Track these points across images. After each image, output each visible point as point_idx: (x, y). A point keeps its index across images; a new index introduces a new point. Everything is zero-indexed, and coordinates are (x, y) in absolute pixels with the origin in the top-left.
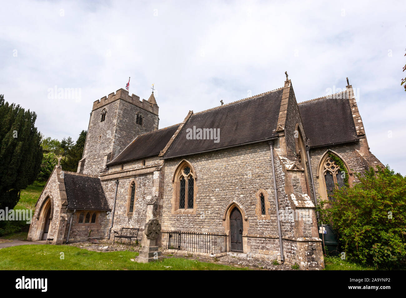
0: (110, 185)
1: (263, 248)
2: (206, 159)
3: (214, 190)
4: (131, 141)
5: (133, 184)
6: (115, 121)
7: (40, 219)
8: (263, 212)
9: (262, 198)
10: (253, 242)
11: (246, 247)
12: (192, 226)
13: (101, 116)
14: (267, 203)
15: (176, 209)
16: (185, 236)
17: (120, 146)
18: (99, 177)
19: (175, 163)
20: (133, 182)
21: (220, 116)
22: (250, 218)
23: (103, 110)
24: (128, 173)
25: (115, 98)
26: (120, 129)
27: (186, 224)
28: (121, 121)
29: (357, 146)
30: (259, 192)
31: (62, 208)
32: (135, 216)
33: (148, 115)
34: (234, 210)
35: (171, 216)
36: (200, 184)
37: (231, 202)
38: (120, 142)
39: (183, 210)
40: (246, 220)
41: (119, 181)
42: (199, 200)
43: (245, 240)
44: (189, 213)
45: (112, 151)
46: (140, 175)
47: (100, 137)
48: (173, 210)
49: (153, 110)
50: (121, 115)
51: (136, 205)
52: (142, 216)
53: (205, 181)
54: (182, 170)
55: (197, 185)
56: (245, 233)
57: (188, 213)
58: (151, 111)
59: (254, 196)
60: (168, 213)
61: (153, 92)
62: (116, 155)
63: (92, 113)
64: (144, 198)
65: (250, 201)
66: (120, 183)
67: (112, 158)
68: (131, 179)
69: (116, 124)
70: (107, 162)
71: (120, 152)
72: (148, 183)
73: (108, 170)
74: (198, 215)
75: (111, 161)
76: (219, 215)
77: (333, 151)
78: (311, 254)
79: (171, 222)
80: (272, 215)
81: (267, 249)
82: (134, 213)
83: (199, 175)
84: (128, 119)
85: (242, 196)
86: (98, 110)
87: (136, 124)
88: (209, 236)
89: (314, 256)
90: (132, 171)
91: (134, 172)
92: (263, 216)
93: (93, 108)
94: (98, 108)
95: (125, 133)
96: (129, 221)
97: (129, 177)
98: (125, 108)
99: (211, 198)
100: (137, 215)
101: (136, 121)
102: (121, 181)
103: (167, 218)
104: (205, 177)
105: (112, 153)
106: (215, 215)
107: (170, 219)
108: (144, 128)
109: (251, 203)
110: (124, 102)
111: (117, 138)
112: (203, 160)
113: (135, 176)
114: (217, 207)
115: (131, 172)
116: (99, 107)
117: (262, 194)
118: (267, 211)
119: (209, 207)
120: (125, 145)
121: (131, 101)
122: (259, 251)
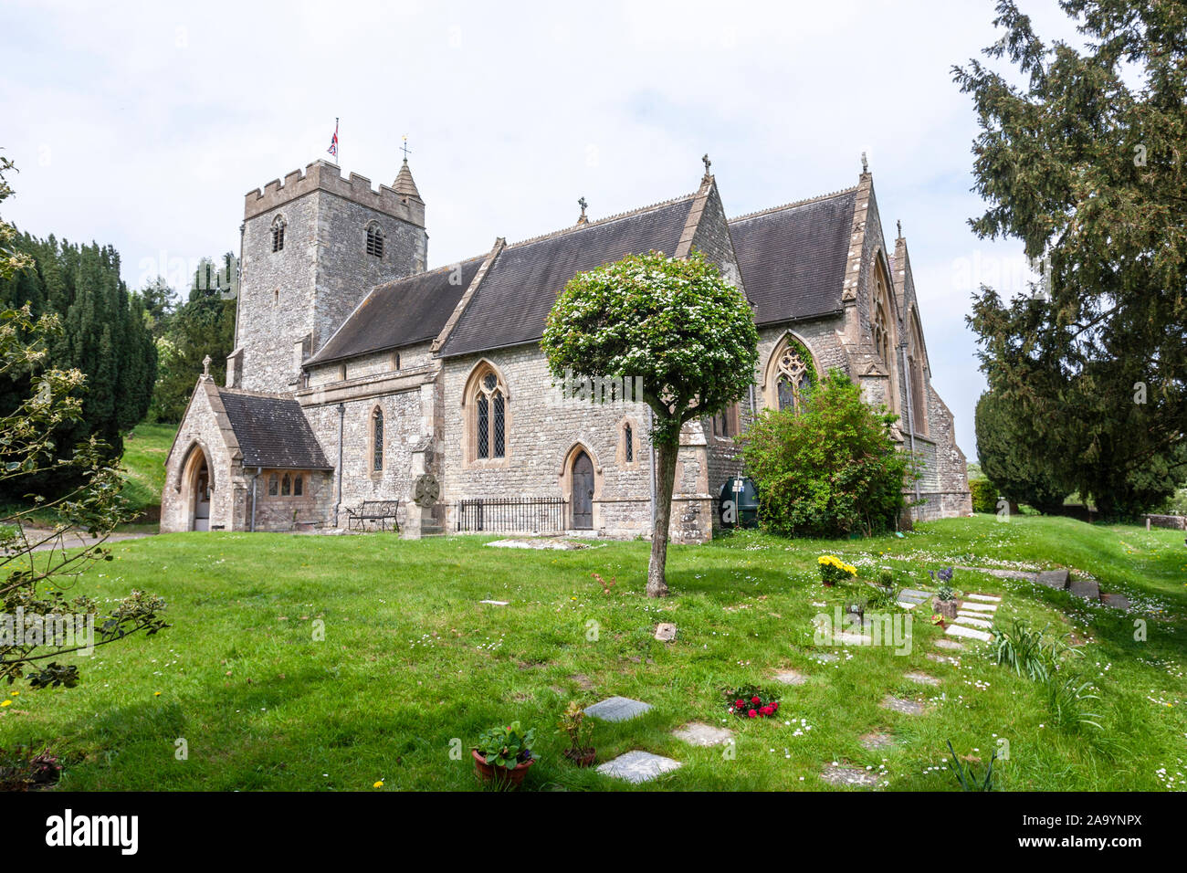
0: (325, 414)
1: (625, 518)
2: (527, 358)
3: (542, 419)
4: (357, 303)
5: (378, 412)
6: (312, 251)
7: (183, 490)
8: (629, 457)
9: (629, 432)
10: (611, 510)
11: (598, 521)
12: (504, 490)
13: (272, 235)
14: (636, 441)
15: (471, 461)
16: (492, 510)
17: (332, 317)
18: (297, 399)
19: (466, 365)
20: (378, 407)
21: (563, 255)
22: (606, 469)
23: (275, 220)
24: (364, 387)
25: (304, 186)
26: (328, 272)
27: (491, 487)
28: (327, 251)
29: (839, 323)
30: (622, 422)
31: (233, 466)
32: (386, 476)
33: (396, 228)
34: (580, 455)
35: (461, 472)
36: (517, 409)
37: (574, 442)
38: (331, 307)
39: (484, 461)
40: (600, 473)
41: (345, 405)
42: (515, 440)
43: (596, 507)
44: (497, 466)
45: (312, 331)
46: (392, 392)
47: (277, 292)
48: (465, 462)
49: (409, 213)
50: (325, 233)
51: (388, 456)
52: (402, 477)
53: (526, 402)
54: (480, 381)
55: (511, 410)
56: (597, 496)
57: (495, 465)
58: (405, 216)
59: (613, 428)
60: (456, 468)
61: (405, 160)
62: (323, 339)
63: (243, 226)
64: (404, 440)
65: (606, 439)
66: (347, 409)
67: (314, 349)
68: (371, 401)
69: (314, 259)
70: (304, 359)
71: (332, 332)
72: (410, 409)
73: (308, 377)
74: (514, 469)
75: (314, 353)
76: (552, 467)
77: (795, 334)
78: (692, 519)
79: (463, 485)
80: (643, 462)
81: (632, 520)
82: (385, 471)
83: (515, 391)
84: (345, 242)
85: (593, 429)
86: (261, 217)
87: (366, 255)
88: (533, 506)
89: (696, 522)
90: (373, 383)
91: (377, 384)
92: (628, 464)
93: (246, 212)
94: (262, 213)
95: (340, 281)
96: (375, 488)
97: (366, 396)
98: (334, 214)
99: (538, 434)
100: (393, 475)
101: (365, 246)
102: (348, 406)
103: (454, 477)
104: (526, 394)
105: (313, 337)
106: (544, 467)
107: (461, 480)
108: (389, 266)
109: (609, 441)
110: (331, 198)
111: (322, 295)
112: (522, 359)
113: (381, 394)
114: (550, 451)
115: (370, 385)
116: (261, 210)
117: (628, 425)
118: (634, 455)
119: (534, 452)
120: (344, 314)
121: (348, 194)
122: (619, 524)
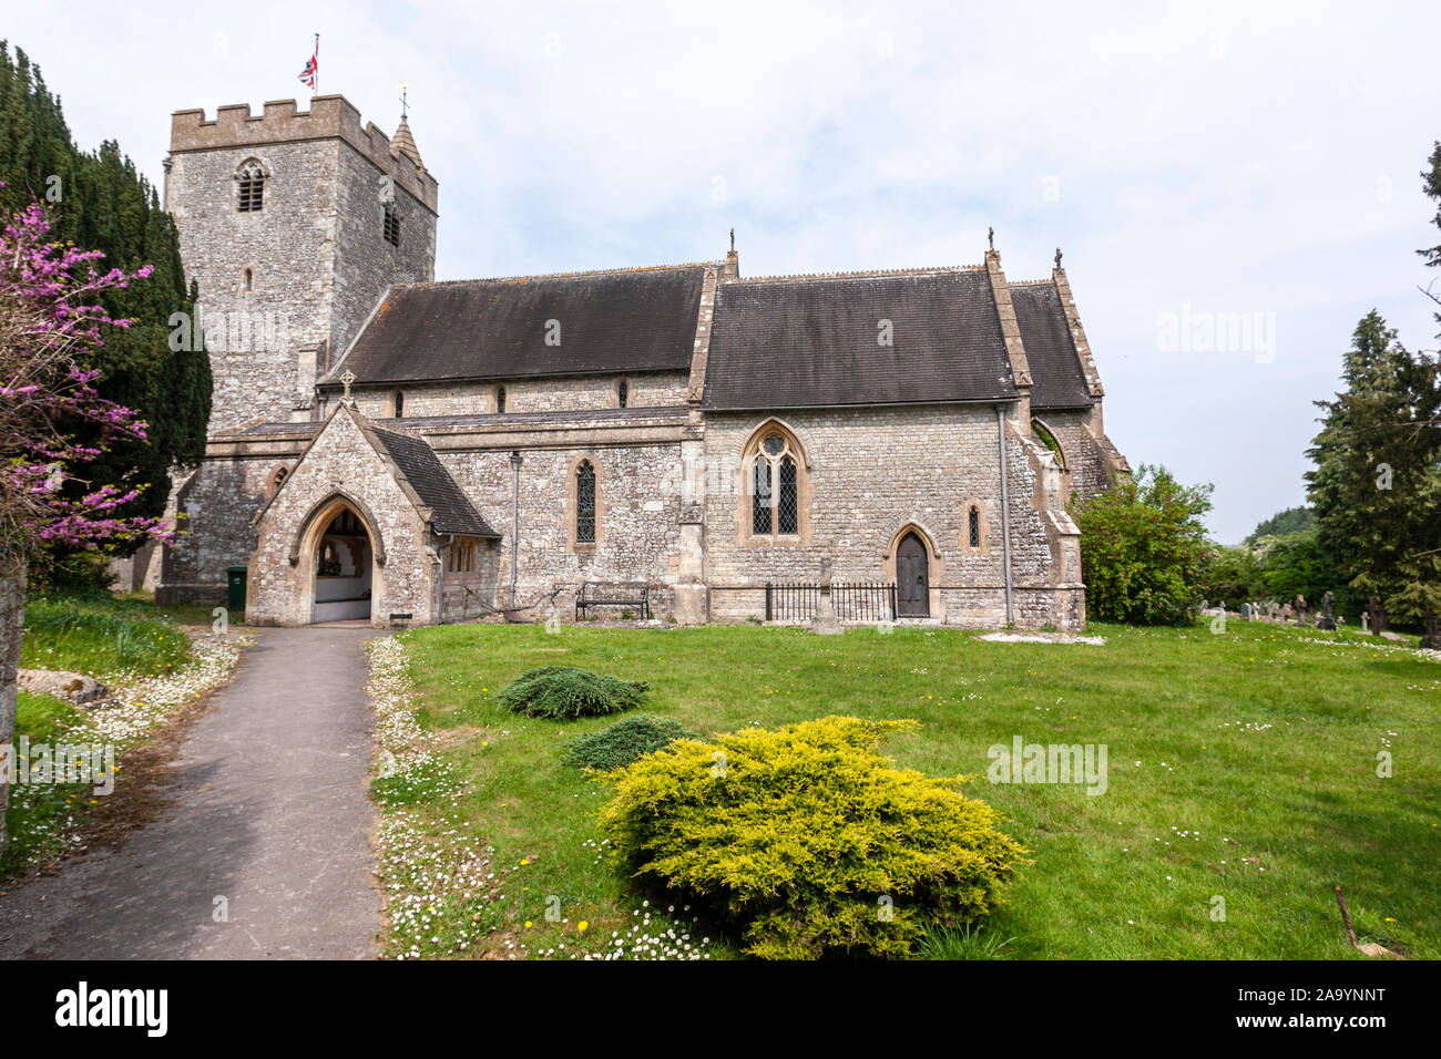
0: (480, 464)
1: (972, 606)
2: (835, 423)
3: (859, 495)
4: (374, 304)
5: (586, 470)
6: (327, 224)
8: (974, 541)
9: (974, 515)
10: (952, 597)
11: (936, 607)
12: (803, 573)
13: (236, 188)
14: (984, 525)
15: (748, 537)
16: (785, 594)
17: (349, 321)
18: (424, 438)
19: (742, 422)
20: (586, 462)
22: (946, 553)
23: (245, 162)
24: (560, 434)
25: (307, 126)
26: (347, 258)
27: (783, 568)
28: (346, 226)
29: (1085, 417)
30: (967, 505)
31: (424, 531)
32: (602, 548)
33: (411, 209)
34: (912, 536)
35: (736, 550)
36: (822, 480)
37: (903, 523)
38: (351, 310)
39: (768, 538)
40: (938, 557)
41: (521, 454)
42: (819, 516)
43: (935, 594)
44: (793, 544)
45: (327, 337)
46: (612, 445)
47: (249, 272)
48: (741, 539)
49: (424, 191)
50: (344, 202)
51: (604, 524)
52: (633, 552)
53: (835, 474)
54: (761, 444)
55: (813, 481)
56: (933, 581)
57: (787, 544)
58: (419, 195)
59: (956, 510)
60: (727, 545)
61: (404, 117)
62: (339, 350)
63: (169, 160)
64: (635, 506)
65: (947, 521)
66: (526, 460)
67: (330, 361)
68: (573, 453)
69: (330, 235)
70: (319, 375)
71: (348, 341)
72: (645, 468)
74: (819, 549)
75: (330, 367)
76: (873, 548)
77: (1042, 422)
78: (1074, 607)
79: (739, 565)
80: (994, 548)
81: (981, 607)
82: (600, 543)
83: (817, 459)
84: (363, 219)
85: (929, 510)
86: (209, 154)
87: (382, 239)
88: (846, 591)
89: (1076, 611)
90: (576, 430)
91: (585, 433)
92: (974, 549)
93: (174, 140)
94: (214, 149)
95: (357, 272)
96: (582, 563)
97: (566, 446)
98: (354, 177)
99: (853, 511)
100: (616, 550)
101: (382, 229)
102: (528, 457)
103: (724, 555)
104: (835, 464)
105: (328, 345)
106: (862, 548)
107: (735, 558)
108: (405, 260)
109: (950, 524)
110: (350, 153)
111: (339, 288)
112: (828, 423)
113: (592, 446)
114: (870, 531)
115: (571, 432)
116: (211, 143)
117: (973, 508)
118: (982, 540)
119: (848, 531)
120: (361, 319)
121: (367, 152)
122: (964, 611)
